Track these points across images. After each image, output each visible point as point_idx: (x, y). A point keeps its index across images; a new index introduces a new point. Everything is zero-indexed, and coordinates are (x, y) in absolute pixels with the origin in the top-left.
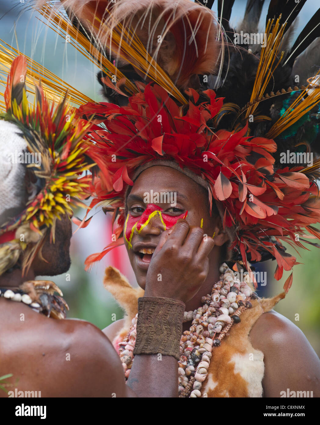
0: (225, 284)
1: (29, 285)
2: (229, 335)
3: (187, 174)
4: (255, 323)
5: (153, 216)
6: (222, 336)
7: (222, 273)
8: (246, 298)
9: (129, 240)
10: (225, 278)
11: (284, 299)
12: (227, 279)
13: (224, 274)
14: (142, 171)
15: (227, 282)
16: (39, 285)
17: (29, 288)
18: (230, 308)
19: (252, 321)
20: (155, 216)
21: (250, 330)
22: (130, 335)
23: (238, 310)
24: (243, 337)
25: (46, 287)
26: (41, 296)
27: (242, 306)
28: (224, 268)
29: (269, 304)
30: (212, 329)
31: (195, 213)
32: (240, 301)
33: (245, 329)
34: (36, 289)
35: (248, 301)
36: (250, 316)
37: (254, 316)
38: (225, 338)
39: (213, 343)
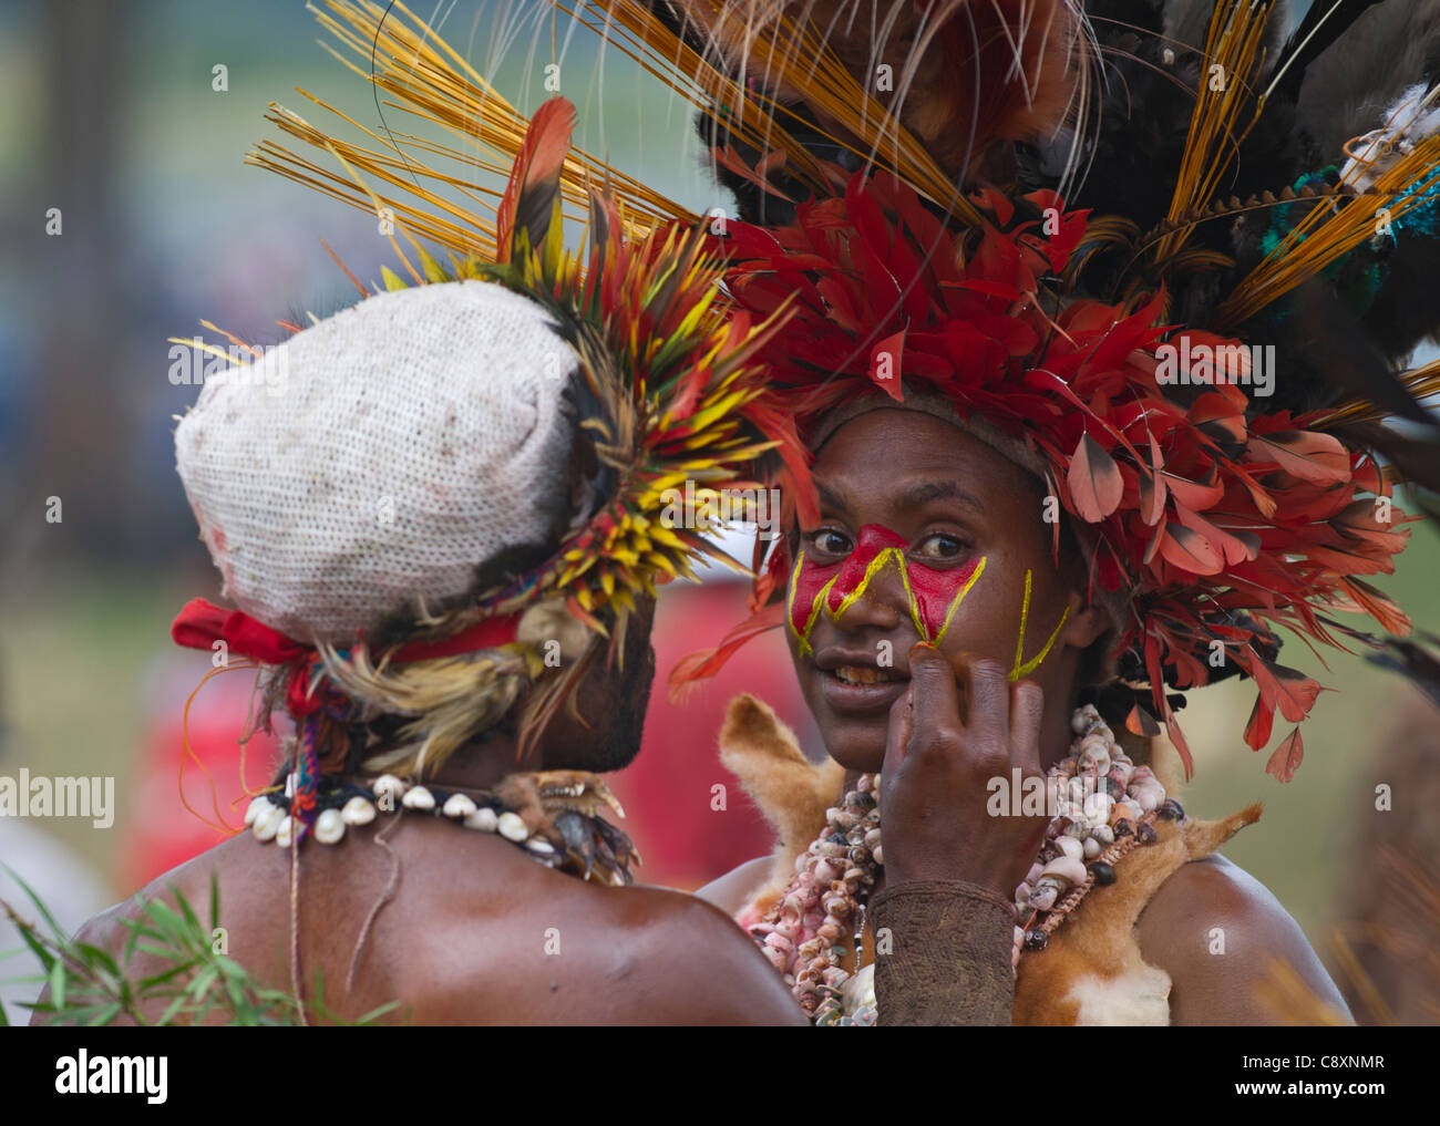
0: (1083, 769)
1: (523, 784)
2: (1076, 918)
3: (982, 434)
4: (1160, 888)
5: (879, 567)
6: (1054, 920)
7: (1076, 736)
8: (1142, 813)
9: (801, 632)
10: (1086, 749)
11: (1254, 825)
12: (1089, 752)
13: (1084, 736)
14: (840, 422)
15: (1090, 762)
16: (552, 785)
17: (523, 792)
18: (1090, 839)
19: (1151, 883)
20: (885, 567)
21: (1140, 910)
22: (786, 904)
23: (1113, 848)
24: (1118, 927)
25: (575, 789)
26: (559, 818)
27: (1124, 836)
28: (1086, 718)
29: (1208, 837)
30: (1025, 899)
31: (1006, 555)
32: (1122, 820)
33: (1125, 904)
34: (544, 798)
35: (1146, 821)
36: (1146, 866)
37: (1159, 868)
38: (1064, 927)
39: (1025, 941)
